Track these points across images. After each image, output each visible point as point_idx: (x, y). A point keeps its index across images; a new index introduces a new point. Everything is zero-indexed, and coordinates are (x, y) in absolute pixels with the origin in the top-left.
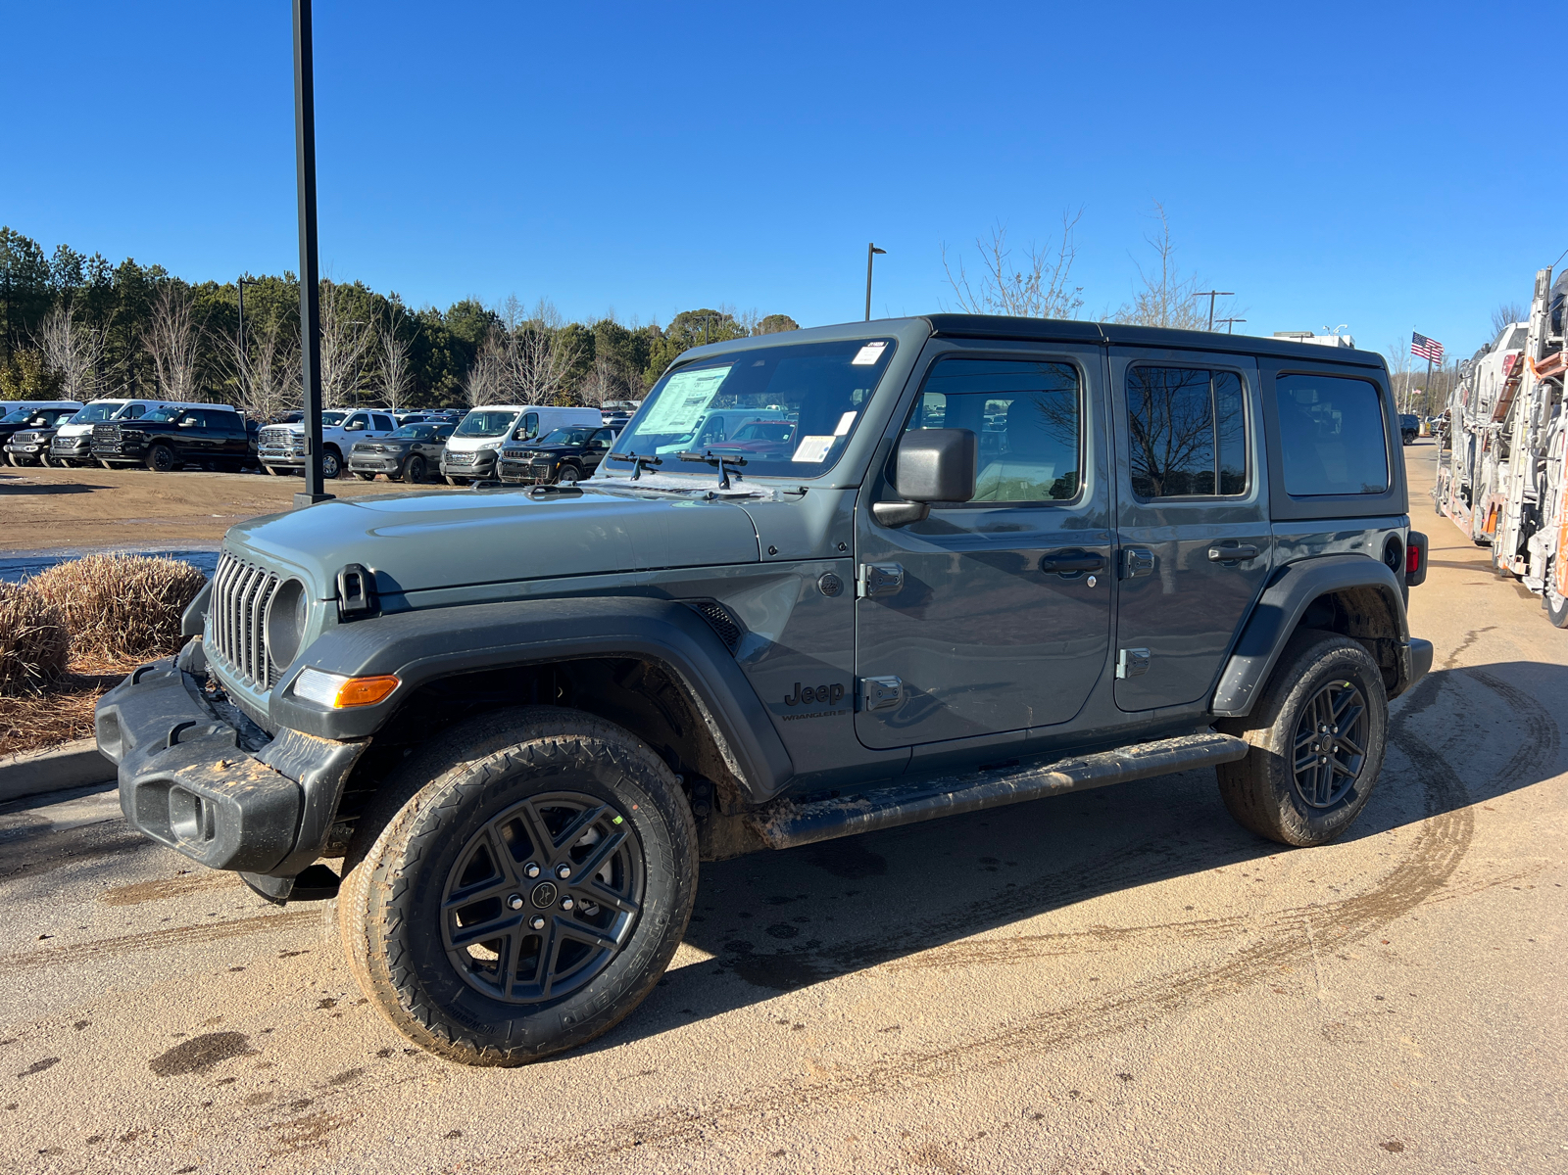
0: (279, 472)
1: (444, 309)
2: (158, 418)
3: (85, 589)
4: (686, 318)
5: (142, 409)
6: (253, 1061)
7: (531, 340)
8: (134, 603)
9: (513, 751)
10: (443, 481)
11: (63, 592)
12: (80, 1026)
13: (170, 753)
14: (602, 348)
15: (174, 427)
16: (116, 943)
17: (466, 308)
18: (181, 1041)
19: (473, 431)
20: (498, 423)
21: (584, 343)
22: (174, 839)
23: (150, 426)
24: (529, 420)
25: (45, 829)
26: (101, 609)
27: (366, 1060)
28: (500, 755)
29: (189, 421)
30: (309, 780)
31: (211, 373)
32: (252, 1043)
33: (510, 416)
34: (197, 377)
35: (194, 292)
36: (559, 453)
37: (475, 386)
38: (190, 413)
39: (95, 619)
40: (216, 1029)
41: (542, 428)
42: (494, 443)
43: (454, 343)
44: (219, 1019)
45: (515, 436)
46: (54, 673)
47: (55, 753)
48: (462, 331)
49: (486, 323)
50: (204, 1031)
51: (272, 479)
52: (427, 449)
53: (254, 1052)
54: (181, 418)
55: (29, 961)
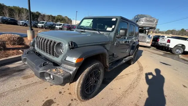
0: (20, 26)
1: (35, 12)
2: (5, 19)
3: (6, 38)
4: (58, 16)
5: (3, 18)
6: (56, 104)
7: (44, 16)
8: (13, 39)
9: (93, 66)
10: (38, 28)
11: (3, 38)
12: (28, 101)
13: (43, 67)
14: (50, 17)
15: (7, 20)
16: (27, 86)
17: (37, 12)
18: (44, 102)
19: (40, 23)
20: (43, 23)
21: (49, 16)
22: (46, 80)
23: (5, 20)
24: (46, 23)
25: (9, 68)
26: (9, 40)
27: (71, 102)
28: (91, 66)
29: (9, 20)
30: (71, 73)
31: (11, 15)
32: (54, 101)
33: (44, 22)
34: (9, 15)
35: (8, 7)
36: (49, 26)
37: (39, 20)
38: (9, 19)
39: (8, 41)
40: (48, 99)
41: (47, 24)
42: (43, 25)
43: (36, 15)
44: (48, 97)
45: (45, 24)
46: (5, 48)
47: (8, 58)
48: (37, 14)
49: (40, 14)
50: (46, 100)
51: (19, 26)
52: (36, 25)
53: (55, 103)
54: (8, 19)
55: (15, 90)
